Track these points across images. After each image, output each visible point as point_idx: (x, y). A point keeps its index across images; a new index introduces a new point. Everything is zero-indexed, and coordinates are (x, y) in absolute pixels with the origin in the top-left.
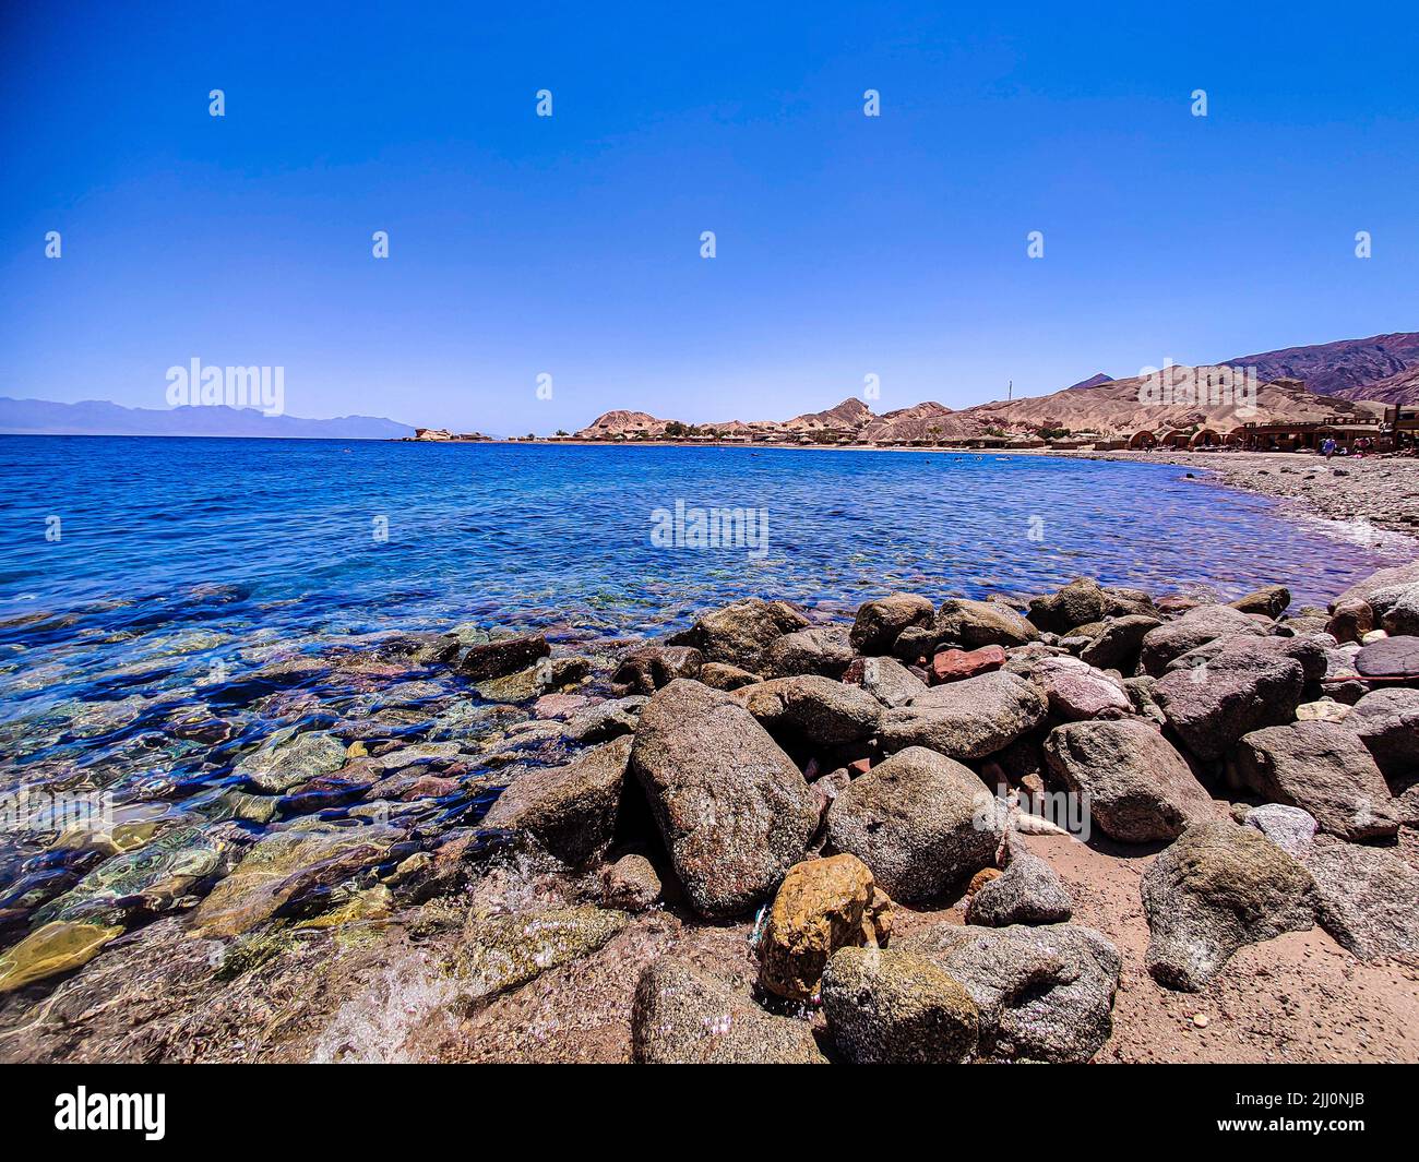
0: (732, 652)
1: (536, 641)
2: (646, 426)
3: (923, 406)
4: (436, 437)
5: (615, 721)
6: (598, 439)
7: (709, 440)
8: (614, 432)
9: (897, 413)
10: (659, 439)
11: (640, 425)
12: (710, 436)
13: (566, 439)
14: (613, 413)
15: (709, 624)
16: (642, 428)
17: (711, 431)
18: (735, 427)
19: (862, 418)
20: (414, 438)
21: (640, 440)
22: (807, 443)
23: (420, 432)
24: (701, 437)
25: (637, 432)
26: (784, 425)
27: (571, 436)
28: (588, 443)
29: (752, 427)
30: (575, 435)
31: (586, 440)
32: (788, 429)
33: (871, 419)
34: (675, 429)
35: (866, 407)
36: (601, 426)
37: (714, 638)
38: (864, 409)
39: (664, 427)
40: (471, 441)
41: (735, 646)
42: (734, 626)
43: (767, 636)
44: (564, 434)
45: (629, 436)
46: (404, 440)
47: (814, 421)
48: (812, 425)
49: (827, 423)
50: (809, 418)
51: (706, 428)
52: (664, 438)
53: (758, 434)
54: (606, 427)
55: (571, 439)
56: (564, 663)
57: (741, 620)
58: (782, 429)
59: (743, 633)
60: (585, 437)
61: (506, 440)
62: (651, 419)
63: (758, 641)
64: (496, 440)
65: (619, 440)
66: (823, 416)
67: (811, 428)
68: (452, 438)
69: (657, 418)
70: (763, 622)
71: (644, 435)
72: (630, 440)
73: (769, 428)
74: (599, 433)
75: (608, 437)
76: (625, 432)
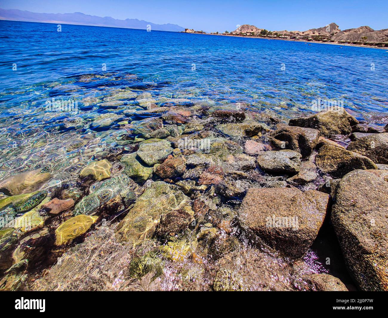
0: (327, 132)
1: (242, 114)
2: (254, 31)
3: (362, 28)
4: (190, 32)
5: (290, 167)
6: (238, 35)
7: (275, 37)
8: (243, 32)
9: (350, 30)
10: (258, 36)
11: (252, 30)
12: (275, 36)
13: (228, 34)
14: (244, 25)
15: (320, 118)
16: (252, 32)
17: (276, 34)
18: (285, 33)
19: (335, 31)
20: (184, 32)
21: (251, 36)
22: (311, 40)
23: (186, 30)
24: (272, 36)
25: (251, 33)
26: (303, 33)
27: (229, 33)
28: (235, 36)
29: (291, 33)
30: (231, 33)
31: (234, 35)
32: (304, 34)
33: (338, 32)
34: (264, 32)
35: (338, 27)
37: (321, 125)
38: (337, 27)
39: (260, 31)
41: (328, 129)
42: (330, 120)
43: (343, 126)
44: (228, 32)
45: (248, 34)
47: (315, 32)
48: (314, 33)
49: (320, 32)
50: (313, 31)
51: (274, 33)
52: (259, 36)
53: (293, 36)
54: (241, 30)
55: (229, 34)
57: (333, 117)
58: (302, 34)
59: (333, 124)
60: (234, 34)
61: (210, 34)
62: (256, 28)
63: (339, 128)
64: (207, 33)
65: (245, 36)
66: (319, 30)
67: (314, 35)
68: (195, 32)
69: (258, 28)
70: (344, 119)
71: (253, 34)
72: (248, 36)
73: (297, 34)
75: (241, 34)
76: (247, 32)
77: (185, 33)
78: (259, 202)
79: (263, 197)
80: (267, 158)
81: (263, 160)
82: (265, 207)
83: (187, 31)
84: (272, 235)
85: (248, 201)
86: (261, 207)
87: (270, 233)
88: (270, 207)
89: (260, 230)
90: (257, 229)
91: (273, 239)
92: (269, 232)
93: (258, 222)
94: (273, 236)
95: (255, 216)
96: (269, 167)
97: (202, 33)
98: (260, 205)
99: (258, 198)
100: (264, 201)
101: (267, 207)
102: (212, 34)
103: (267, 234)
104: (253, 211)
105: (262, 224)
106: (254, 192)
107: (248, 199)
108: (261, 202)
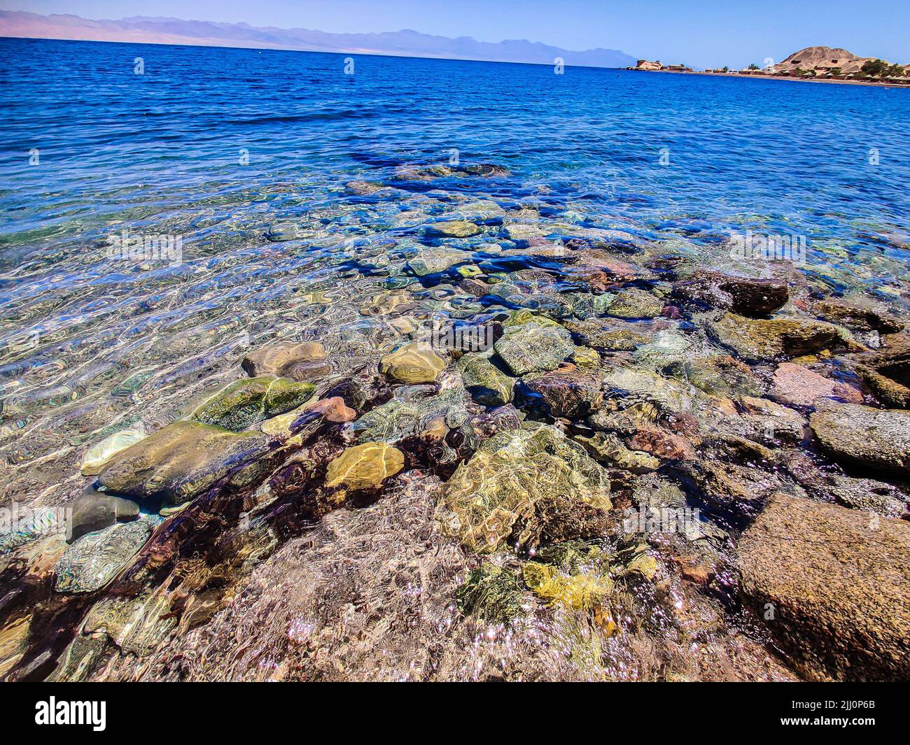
2: (842, 62)
4: (650, 67)
6: (787, 75)
7: (908, 82)
8: (805, 68)
10: (850, 78)
11: (835, 62)
13: (756, 73)
14: (811, 48)
16: (835, 65)
20: (634, 68)
21: (829, 77)
23: (640, 63)
24: (900, 78)
25: (829, 69)
27: (760, 70)
28: (774, 78)
30: (765, 69)
31: (774, 75)
34: (873, 68)
36: (793, 62)
39: (861, 64)
40: (675, 72)
44: (756, 68)
45: (819, 73)
46: (628, 69)
52: (856, 77)
54: (798, 62)
55: (760, 73)
56: (815, 328)
60: (774, 71)
62: (850, 56)
64: (696, 71)
65: (807, 77)
68: (662, 68)
69: (857, 55)
71: (836, 73)
72: (819, 77)
74: (790, 67)
75: (796, 73)
76: (816, 68)
77: (636, 71)
78: (806, 537)
79: (821, 525)
80: (844, 421)
81: (830, 426)
82: (825, 553)
83: (643, 66)
84: (839, 639)
85: (769, 524)
86: (811, 552)
87: (832, 630)
88: (844, 560)
89: (800, 611)
90: (791, 606)
91: (840, 650)
92: (829, 626)
93: (798, 588)
94: (844, 643)
95: (788, 568)
96: (850, 450)
97: (681, 70)
98: (808, 545)
99: (803, 524)
100: (823, 538)
101: (830, 556)
102: (709, 73)
103: (821, 628)
104: (783, 553)
105: (810, 597)
106: (794, 505)
107: (771, 517)
108: (814, 537)
